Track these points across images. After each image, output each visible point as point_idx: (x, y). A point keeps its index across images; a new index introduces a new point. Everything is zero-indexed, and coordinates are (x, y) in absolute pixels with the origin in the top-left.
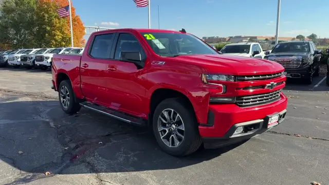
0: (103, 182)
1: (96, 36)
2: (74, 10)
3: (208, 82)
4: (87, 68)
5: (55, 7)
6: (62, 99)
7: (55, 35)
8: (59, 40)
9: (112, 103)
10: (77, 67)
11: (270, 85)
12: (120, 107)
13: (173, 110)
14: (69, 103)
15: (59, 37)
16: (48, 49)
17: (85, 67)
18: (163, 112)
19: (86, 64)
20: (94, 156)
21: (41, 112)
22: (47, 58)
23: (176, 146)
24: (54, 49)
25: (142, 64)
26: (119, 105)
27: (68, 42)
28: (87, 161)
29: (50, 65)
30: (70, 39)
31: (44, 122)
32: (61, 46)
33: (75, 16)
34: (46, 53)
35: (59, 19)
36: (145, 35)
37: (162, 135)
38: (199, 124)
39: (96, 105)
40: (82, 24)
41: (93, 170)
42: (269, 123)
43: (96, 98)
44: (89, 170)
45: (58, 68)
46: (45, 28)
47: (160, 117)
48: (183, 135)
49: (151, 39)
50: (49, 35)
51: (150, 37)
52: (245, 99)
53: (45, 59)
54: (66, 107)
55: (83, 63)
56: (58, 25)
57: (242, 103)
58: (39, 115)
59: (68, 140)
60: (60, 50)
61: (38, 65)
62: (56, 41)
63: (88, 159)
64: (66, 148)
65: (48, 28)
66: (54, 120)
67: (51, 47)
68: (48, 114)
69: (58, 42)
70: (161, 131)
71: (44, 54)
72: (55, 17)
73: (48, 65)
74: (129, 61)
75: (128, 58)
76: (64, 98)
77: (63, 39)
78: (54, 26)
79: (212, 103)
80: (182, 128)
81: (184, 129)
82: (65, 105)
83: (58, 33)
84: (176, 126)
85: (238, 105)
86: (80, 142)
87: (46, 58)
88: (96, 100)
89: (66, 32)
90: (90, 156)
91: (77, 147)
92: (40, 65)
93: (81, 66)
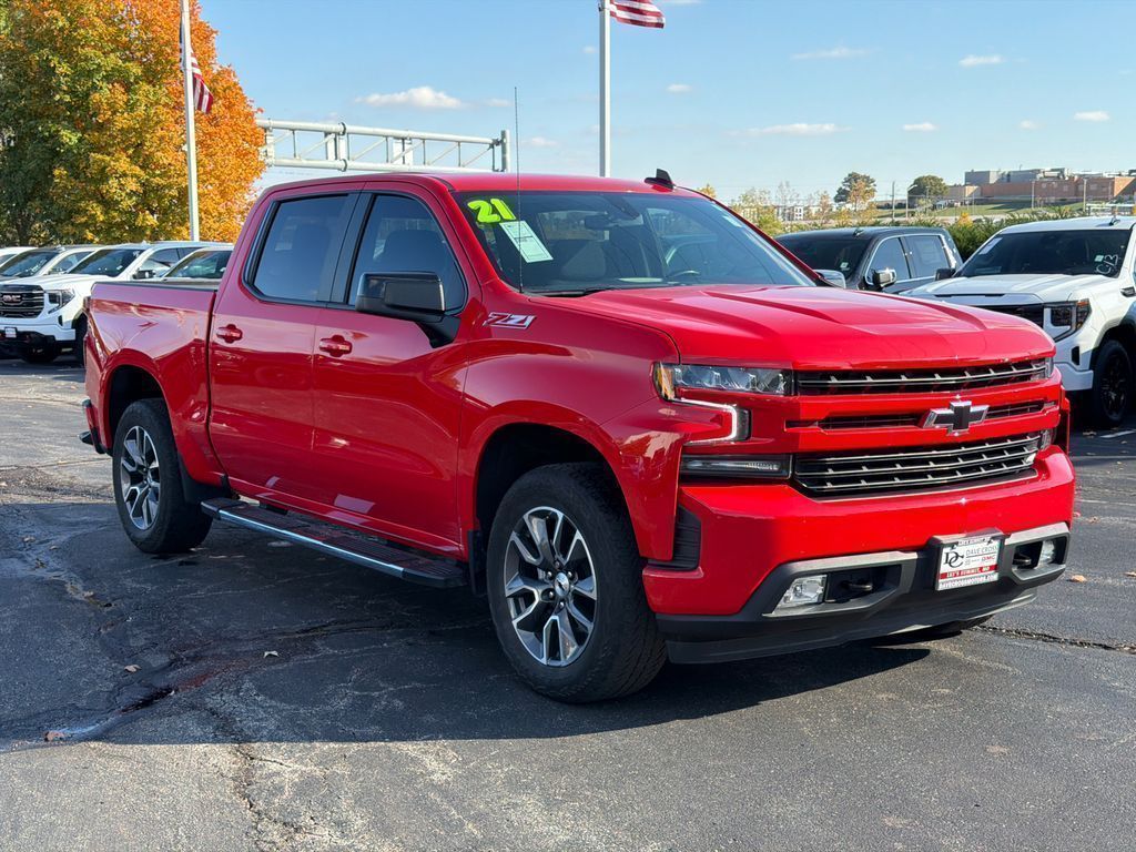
0: (255, 762)
1: (280, 203)
2: (207, 38)
3: (679, 393)
4: (235, 344)
5: (109, 21)
6: (126, 487)
7: (103, 175)
8: (128, 203)
9: (341, 500)
10: (197, 342)
11: (950, 412)
12: (372, 512)
13: (560, 515)
14: (154, 507)
15: (124, 181)
16: (66, 252)
17: (229, 339)
18: (526, 517)
19: (231, 327)
20: (238, 691)
21: (30, 546)
22: (59, 299)
23: (563, 663)
24: (96, 249)
25: (448, 326)
26: (365, 506)
27: (172, 211)
28: (210, 706)
29: (70, 335)
30: (184, 195)
31: (41, 582)
32: (137, 233)
33: (216, 69)
34: (54, 270)
35: (128, 88)
36: (473, 205)
37: (519, 612)
38: (643, 563)
39: (273, 509)
40: (249, 116)
41: (226, 730)
42: (944, 568)
43: (273, 481)
44: (210, 729)
45: (112, 348)
46: (55, 136)
47: (514, 537)
48: (590, 619)
49: (495, 218)
50: (75, 172)
51: (495, 211)
52: (835, 467)
53: (48, 305)
54: (143, 525)
55: (221, 321)
56: (122, 121)
57: (823, 481)
58: (21, 558)
59: (142, 642)
60: (128, 258)
61: (11, 334)
62: (108, 204)
63: (213, 701)
64: (131, 668)
65: (70, 137)
66: (88, 577)
67: (82, 241)
68: (61, 552)
69: (122, 212)
70: (515, 596)
71: (46, 279)
72: (107, 78)
73: (64, 334)
74: (398, 312)
75: (389, 300)
76: (136, 478)
77: (148, 196)
78: (101, 127)
79: (689, 479)
80: (590, 589)
81: (594, 596)
82: (138, 513)
83: (123, 163)
84: (571, 579)
85: (803, 490)
86: (191, 652)
87: (53, 298)
88: (276, 486)
89: (163, 158)
90: (220, 691)
91: (172, 665)
92: (21, 335)
93: (214, 338)
